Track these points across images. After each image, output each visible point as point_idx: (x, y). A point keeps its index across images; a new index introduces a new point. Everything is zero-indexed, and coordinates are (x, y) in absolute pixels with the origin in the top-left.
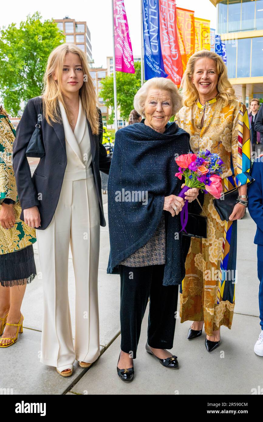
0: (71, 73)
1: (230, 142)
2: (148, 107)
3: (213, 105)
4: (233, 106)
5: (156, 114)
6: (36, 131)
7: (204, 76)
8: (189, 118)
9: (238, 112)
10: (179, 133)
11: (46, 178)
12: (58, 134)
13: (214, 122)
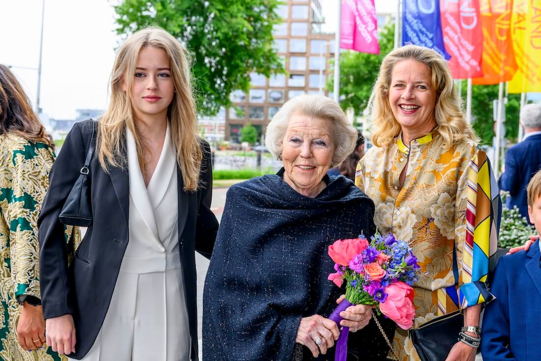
0: (149, 82)
1: (452, 219)
3: (425, 148)
4: (460, 151)
6: (81, 179)
7: (405, 93)
8: (381, 169)
9: (468, 164)
11: (90, 265)
12: (117, 187)
13: (423, 181)
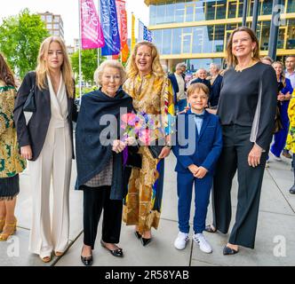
1: (159, 105)
2: (105, 79)
3: (148, 79)
4: (161, 80)
5: (110, 84)
7: (142, 57)
8: (132, 87)
9: (164, 85)
10: (125, 97)
13: (149, 91)
